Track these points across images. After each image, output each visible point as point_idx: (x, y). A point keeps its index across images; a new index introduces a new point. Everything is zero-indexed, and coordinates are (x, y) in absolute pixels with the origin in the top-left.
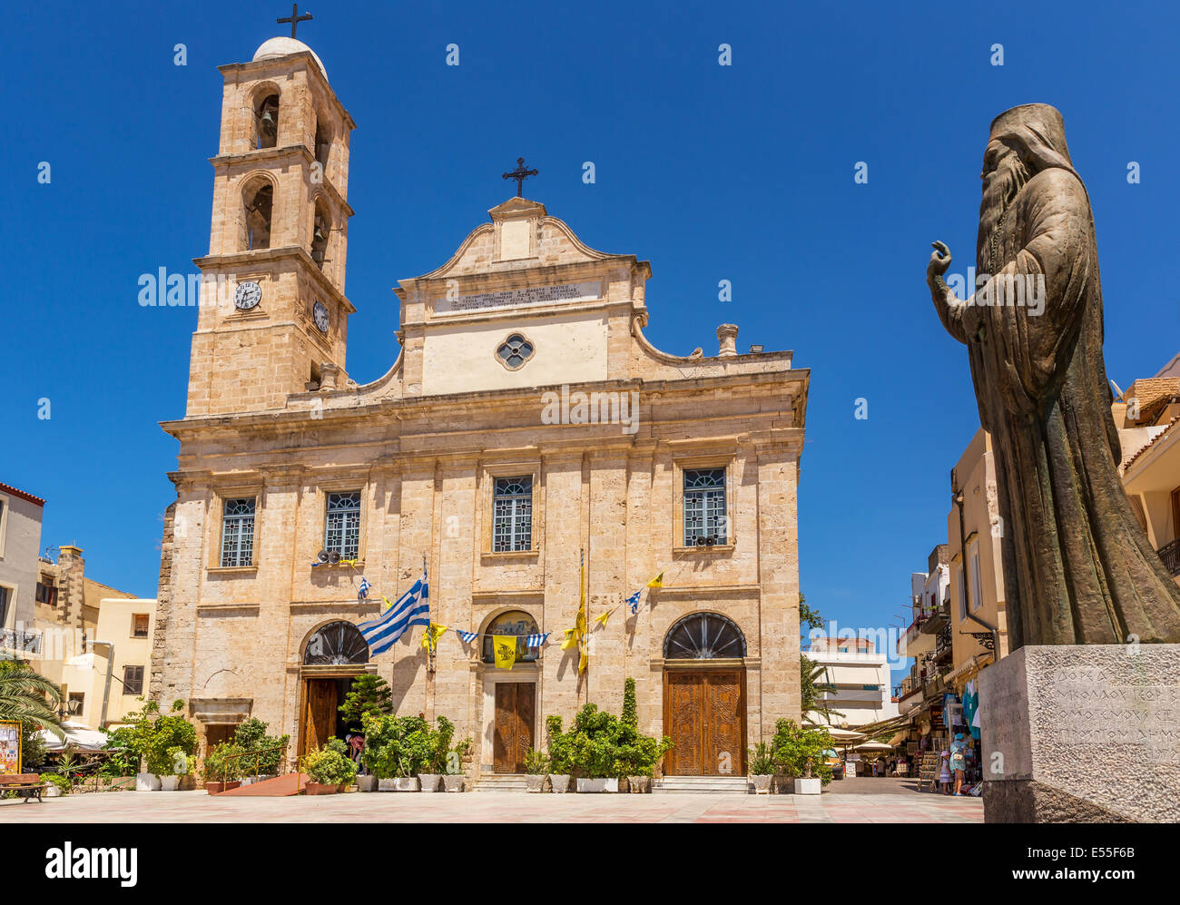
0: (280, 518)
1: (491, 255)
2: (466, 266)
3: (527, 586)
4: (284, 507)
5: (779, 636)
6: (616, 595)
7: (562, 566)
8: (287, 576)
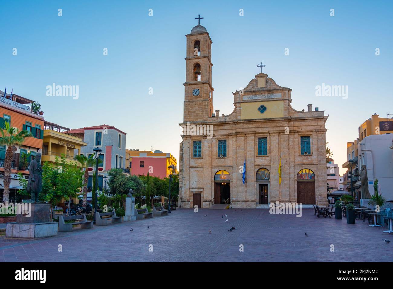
0: (208, 146)
1: (256, 86)
2: (250, 88)
3: (267, 163)
4: (209, 144)
5: (322, 174)
6: (287, 165)
7: (275, 159)
8: (211, 160)
